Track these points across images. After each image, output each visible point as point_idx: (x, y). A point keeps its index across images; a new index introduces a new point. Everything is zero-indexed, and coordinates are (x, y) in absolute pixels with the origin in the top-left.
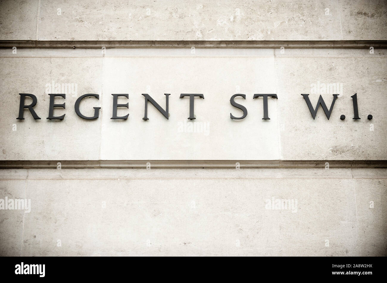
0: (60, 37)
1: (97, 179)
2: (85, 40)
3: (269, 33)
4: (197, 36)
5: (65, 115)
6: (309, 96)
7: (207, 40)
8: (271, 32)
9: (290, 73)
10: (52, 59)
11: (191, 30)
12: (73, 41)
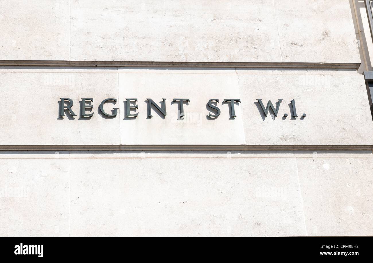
0: (86, 58)
1: (119, 158)
2: (103, 61)
3: (232, 57)
4: (182, 59)
5: (94, 113)
6: (262, 100)
7: (189, 61)
8: (233, 56)
9: (248, 84)
10: (82, 74)
11: (178, 55)
12: (95, 61)
